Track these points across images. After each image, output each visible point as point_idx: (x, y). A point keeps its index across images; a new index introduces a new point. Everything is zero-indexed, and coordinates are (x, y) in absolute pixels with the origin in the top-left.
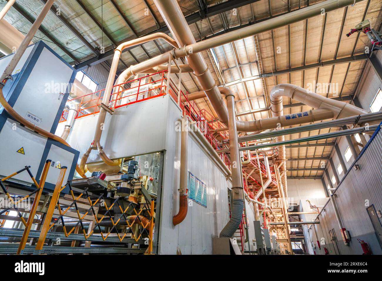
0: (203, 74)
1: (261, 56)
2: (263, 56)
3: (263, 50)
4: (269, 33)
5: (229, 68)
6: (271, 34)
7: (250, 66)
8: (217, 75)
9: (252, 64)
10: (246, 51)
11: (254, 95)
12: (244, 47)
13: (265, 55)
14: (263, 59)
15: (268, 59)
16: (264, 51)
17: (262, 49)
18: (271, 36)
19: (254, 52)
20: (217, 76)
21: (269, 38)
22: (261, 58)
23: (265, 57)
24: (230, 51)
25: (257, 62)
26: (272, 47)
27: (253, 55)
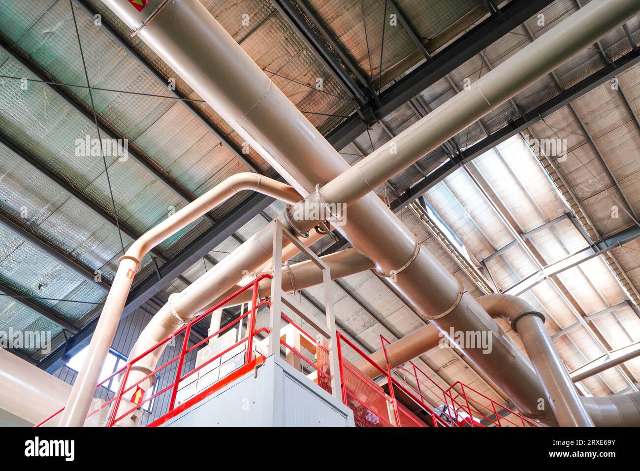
0: (407, 265)
1: (575, 195)
2: (580, 195)
3: (575, 179)
4: (573, 133)
5: (496, 251)
6: (580, 132)
7: (552, 229)
8: (470, 275)
9: (556, 225)
10: (527, 196)
11: (599, 307)
12: (517, 188)
13: (584, 190)
14: (585, 202)
15: (599, 196)
16: (578, 181)
17: (570, 177)
18: (582, 138)
19: (550, 193)
20: (470, 279)
21: (579, 143)
22: (578, 200)
23: (589, 194)
24: (484, 207)
25: (568, 215)
26: (597, 162)
27: (551, 202)
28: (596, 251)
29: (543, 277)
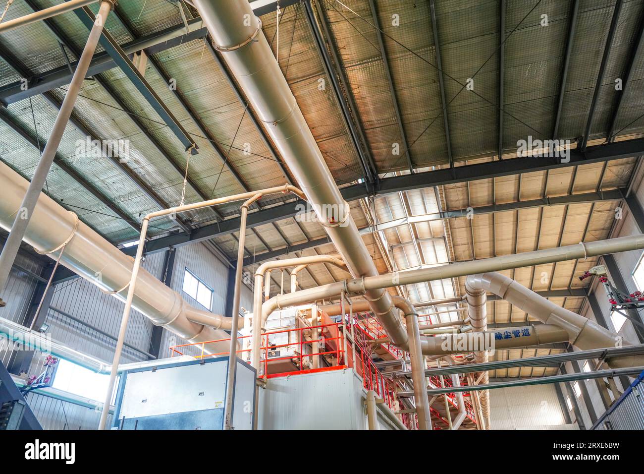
28: (441, 217)
29: (406, 222)
